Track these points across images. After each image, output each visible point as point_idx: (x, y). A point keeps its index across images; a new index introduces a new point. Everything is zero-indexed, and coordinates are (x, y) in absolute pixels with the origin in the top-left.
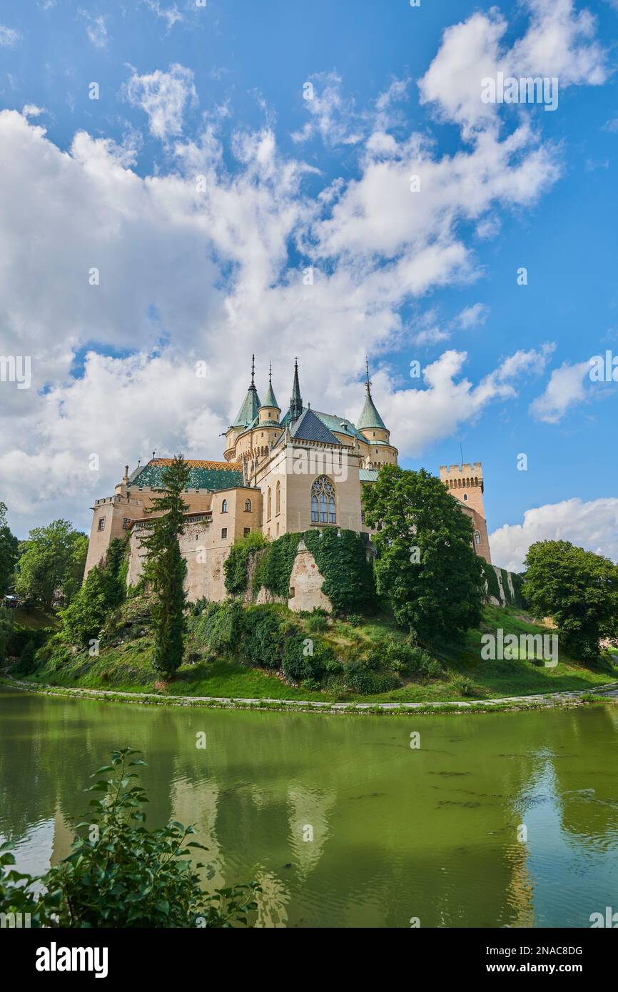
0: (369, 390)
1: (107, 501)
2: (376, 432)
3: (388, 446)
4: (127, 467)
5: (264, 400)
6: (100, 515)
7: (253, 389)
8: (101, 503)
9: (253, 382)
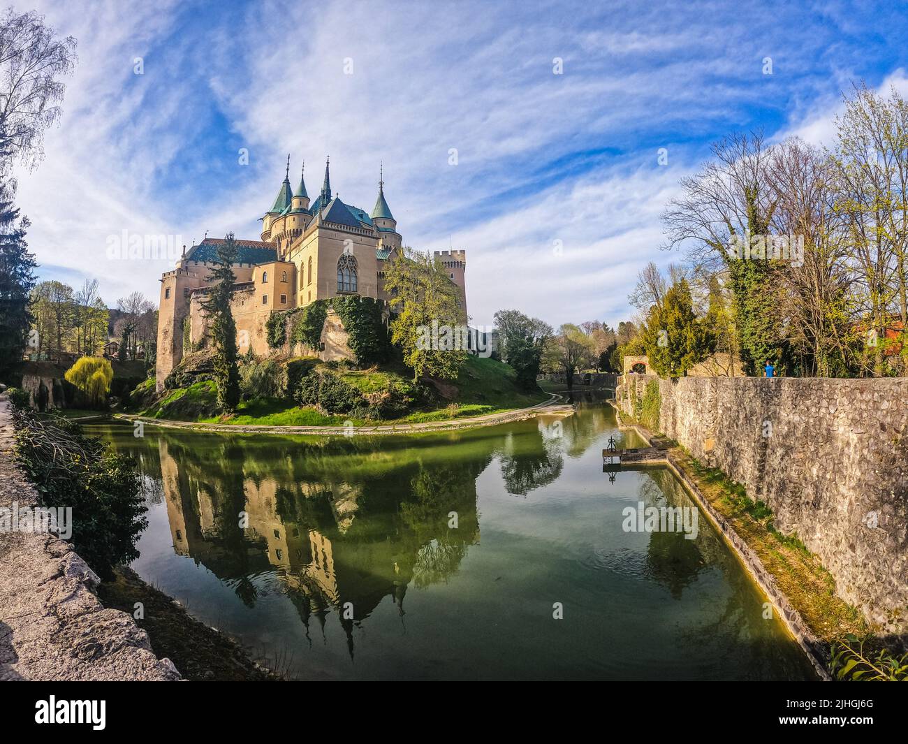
0: (381, 187)
1: (172, 274)
2: (386, 221)
3: (394, 232)
4: (185, 246)
5: (295, 190)
6: (167, 286)
7: (287, 182)
8: (166, 277)
9: (287, 176)
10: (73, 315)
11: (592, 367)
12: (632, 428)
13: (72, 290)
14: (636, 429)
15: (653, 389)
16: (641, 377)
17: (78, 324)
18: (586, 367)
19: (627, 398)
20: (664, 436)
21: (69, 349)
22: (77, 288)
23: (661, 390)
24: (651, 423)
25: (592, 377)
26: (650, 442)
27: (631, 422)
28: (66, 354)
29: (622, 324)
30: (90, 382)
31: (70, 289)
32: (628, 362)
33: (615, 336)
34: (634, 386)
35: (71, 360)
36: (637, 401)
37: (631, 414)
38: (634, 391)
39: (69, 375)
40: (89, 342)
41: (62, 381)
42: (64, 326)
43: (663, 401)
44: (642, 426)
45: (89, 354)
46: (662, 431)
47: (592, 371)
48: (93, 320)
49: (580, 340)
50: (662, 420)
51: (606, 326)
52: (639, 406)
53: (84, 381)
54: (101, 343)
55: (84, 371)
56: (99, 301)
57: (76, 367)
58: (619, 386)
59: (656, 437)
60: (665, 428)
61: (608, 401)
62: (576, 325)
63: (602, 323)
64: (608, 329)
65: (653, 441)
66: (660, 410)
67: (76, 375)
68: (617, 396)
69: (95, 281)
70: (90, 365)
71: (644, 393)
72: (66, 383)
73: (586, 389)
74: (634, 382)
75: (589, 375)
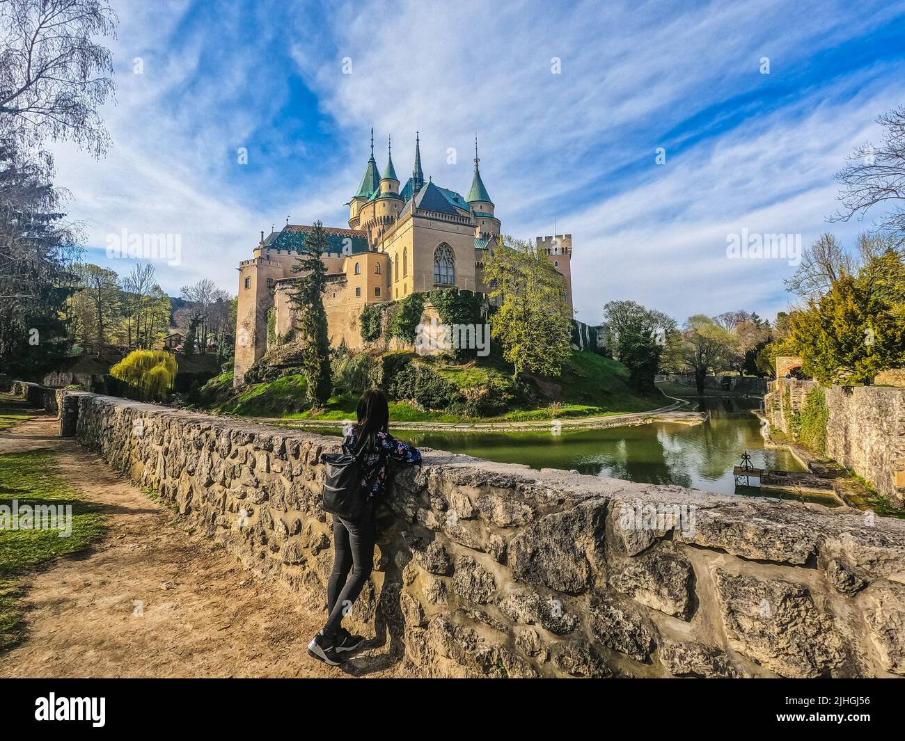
0: (477, 165)
1: (251, 263)
2: (483, 205)
3: (492, 217)
4: (262, 232)
5: (383, 171)
6: (246, 275)
7: (373, 161)
8: (246, 265)
9: (372, 155)
10: (119, 303)
11: (732, 369)
12: (784, 447)
13: (117, 275)
14: (790, 448)
15: (817, 401)
16: (798, 384)
17: (127, 314)
18: (724, 369)
19: (779, 409)
20: (832, 461)
21: (114, 341)
22: (124, 274)
23: (828, 402)
24: (814, 443)
25: (734, 382)
26: (810, 466)
27: (785, 440)
28: (112, 347)
29: (782, 315)
30: (146, 378)
31: (115, 275)
32: (783, 365)
33: (770, 330)
34: (788, 394)
35: (118, 354)
36: (793, 413)
37: (785, 430)
38: (788, 400)
39: (115, 370)
40: (144, 334)
41: (105, 377)
42: (107, 316)
43: (832, 415)
44: (800, 446)
45: (144, 347)
46: (830, 456)
47: (733, 374)
48: (149, 309)
49: (714, 336)
50: (830, 441)
51: (757, 317)
52: (796, 419)
53: (138, 376)
54: (160, 334)
55: (138, 365)
56: (157, 288)
57: (128, 361)
58: (770, 394)
59: (820, 462)
60: (834, 451)
61: (753, 412)
62: (710, 317)
63: (751, 314)
64: (760, 321)
65: (813, 465)
66: (828, 428)
67: (127, 370)
68: (767, 407)
69: (149, 267)
70: (147, 359)
71: (803, 405)
72: (112, 378)
73: (725, 395)
74: (788, 389)
75: (728, 379)
